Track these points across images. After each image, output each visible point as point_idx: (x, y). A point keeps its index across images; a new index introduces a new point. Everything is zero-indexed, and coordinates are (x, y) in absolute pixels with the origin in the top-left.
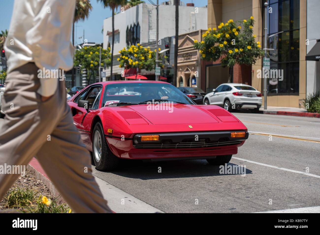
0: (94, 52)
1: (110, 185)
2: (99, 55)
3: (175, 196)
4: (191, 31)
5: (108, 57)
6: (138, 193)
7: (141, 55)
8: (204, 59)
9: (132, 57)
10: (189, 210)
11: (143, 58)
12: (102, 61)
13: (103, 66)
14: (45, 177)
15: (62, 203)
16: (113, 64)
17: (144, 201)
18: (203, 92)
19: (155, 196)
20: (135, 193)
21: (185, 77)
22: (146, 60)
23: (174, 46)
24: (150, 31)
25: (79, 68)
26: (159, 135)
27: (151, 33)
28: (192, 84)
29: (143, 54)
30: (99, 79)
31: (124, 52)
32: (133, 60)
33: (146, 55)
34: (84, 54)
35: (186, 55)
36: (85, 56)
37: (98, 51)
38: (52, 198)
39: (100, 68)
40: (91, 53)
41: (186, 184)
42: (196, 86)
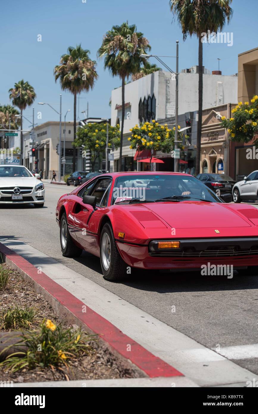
0: (100, 129)
1: (123, 300)
2: (105, 133)
3: (201, 316)
4: (217, 106)
5: (116, 136)
6: (157, 311)
7: (157, 134)
8: (233, 140)
9: (146, 136)
10: (219, 334)
11: (159, 138)
12: (110, 141)
13: (111, 147)
14: (47, 292)
15: (68, 324)
16: (123, 144)
17: (164, 321)
18: (232, 180)
19: (177, 316)
20: (153, 311)
21: (209, 161)
22: (163, 140)
23: (196, 124)
24: (168, 104)
25: (81, 149)
26: (180, 242)
27: (168, 107)
28: (218, 170)
29: (159, 133)
30: (105, 162)
31: (136, 130)
32: (146, 140)
33: (162, 134)
34: (87, 132)
35: (211, 135)
36: (90, 134)
37: (105, 128)
38: (55, 318)
39: (107, 148)
40: (97, 131)
41: (214, 300)
42: (224, 173)
